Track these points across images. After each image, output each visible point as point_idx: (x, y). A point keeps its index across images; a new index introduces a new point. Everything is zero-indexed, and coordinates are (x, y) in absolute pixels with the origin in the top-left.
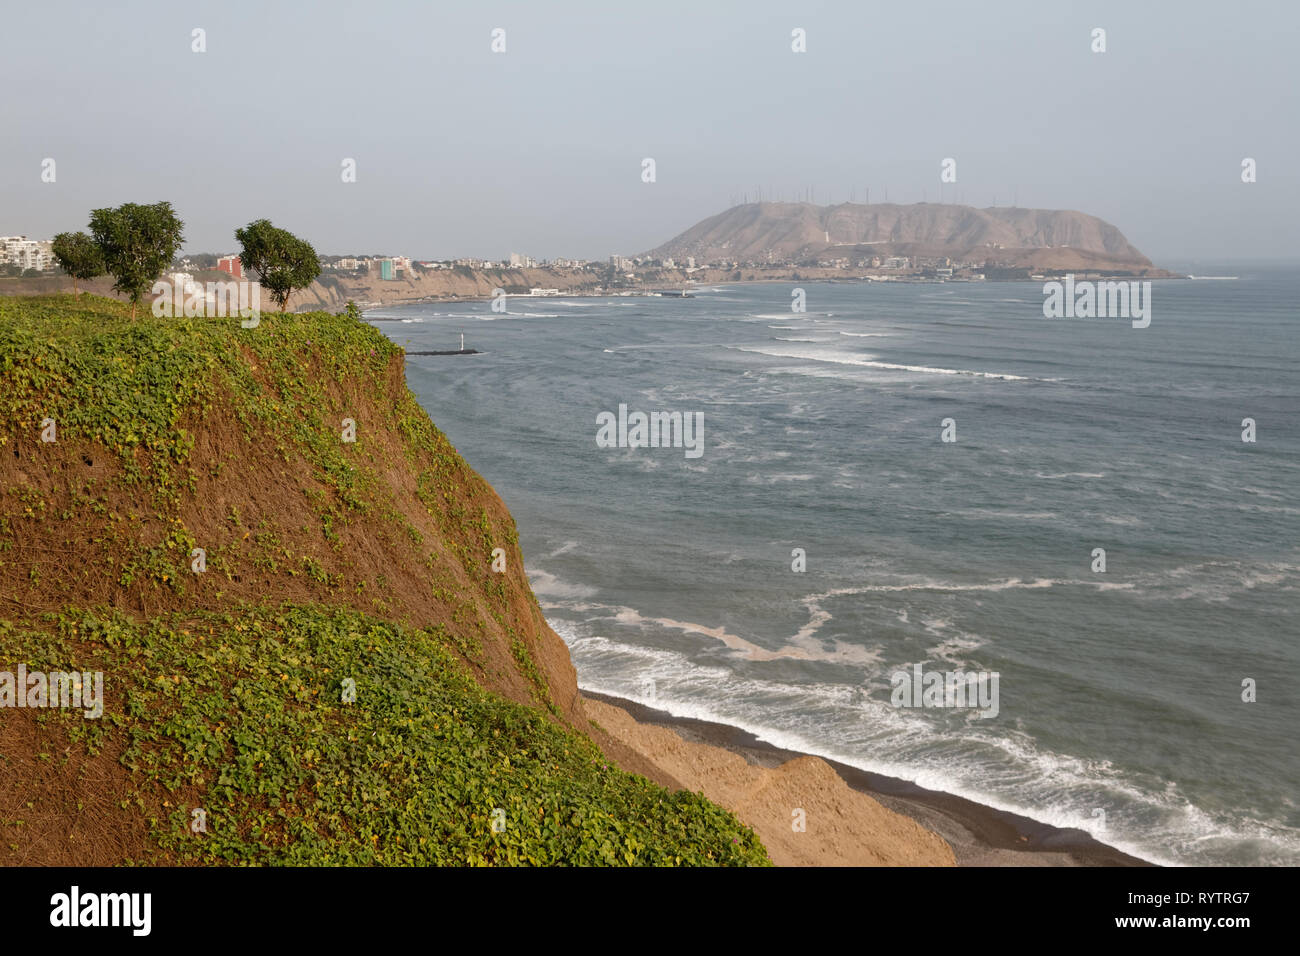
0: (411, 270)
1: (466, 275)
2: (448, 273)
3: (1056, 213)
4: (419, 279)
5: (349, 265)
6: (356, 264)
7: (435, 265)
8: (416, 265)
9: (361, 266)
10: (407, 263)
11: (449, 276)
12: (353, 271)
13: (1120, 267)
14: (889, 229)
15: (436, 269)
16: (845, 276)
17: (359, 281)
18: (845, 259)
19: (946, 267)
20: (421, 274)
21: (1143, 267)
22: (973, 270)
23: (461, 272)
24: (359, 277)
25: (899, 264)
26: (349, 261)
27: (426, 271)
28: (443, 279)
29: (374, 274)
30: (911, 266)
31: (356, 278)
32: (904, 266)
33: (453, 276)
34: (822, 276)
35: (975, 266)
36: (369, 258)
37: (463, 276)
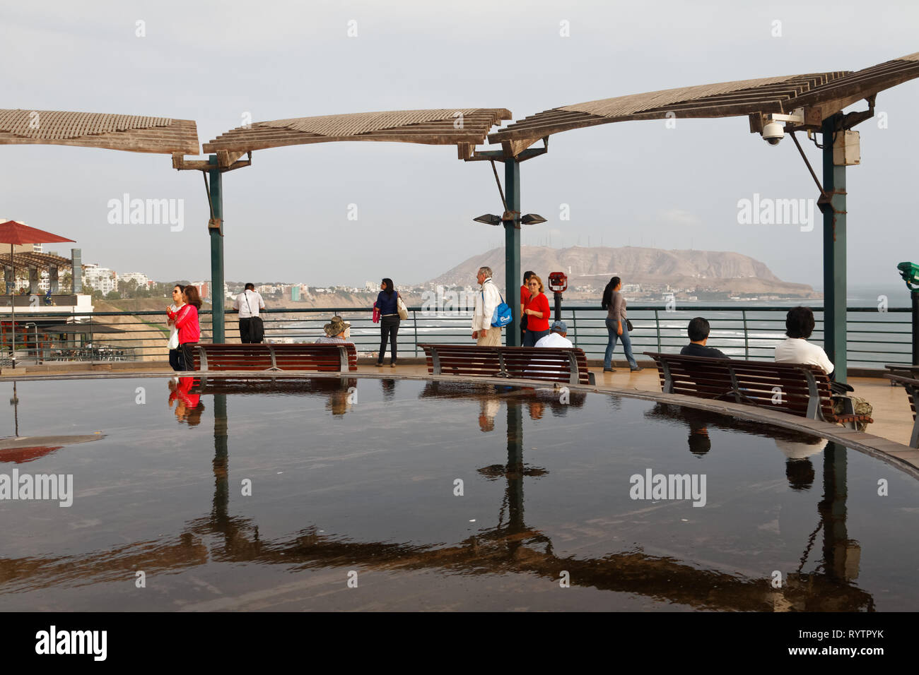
0: (308, 294)
1: (346, 298)
2: (333, 296)
3: (721, 254)
4: (313, 300)
5: (267, 290)
6: (273, 290)
7: (323, 290)
8: (312, 290)
9: (277, 291)
10: (306, 288)
11: (334, 298)
12: (272, 294)
13: (791, 291)
14: (607, 265)
15: (325, 292)
16: (595, 298)
17: (277, 302)
18: (589, 286)
19: (666, 291)
20: (315, 297)
21: (807, 291)
22: (687, 293)
23: (342, 295)
24: (277, 300)
25: (632, 289)
26: (267, 287)
27: (317, 294)
28: (330, 301)
29: (286, 296)
30: (641, 291)
31: (274, 300)
32: (637, 291)
33: (336, 298)
34: (579, 298)
35: (688, 291)
36: (280, 284)
37: (343, 298)
